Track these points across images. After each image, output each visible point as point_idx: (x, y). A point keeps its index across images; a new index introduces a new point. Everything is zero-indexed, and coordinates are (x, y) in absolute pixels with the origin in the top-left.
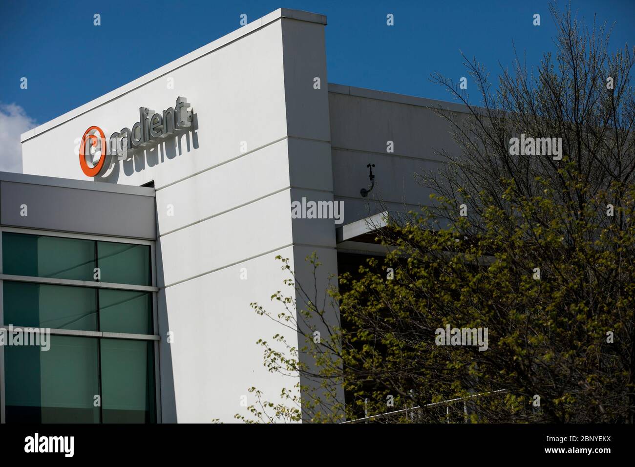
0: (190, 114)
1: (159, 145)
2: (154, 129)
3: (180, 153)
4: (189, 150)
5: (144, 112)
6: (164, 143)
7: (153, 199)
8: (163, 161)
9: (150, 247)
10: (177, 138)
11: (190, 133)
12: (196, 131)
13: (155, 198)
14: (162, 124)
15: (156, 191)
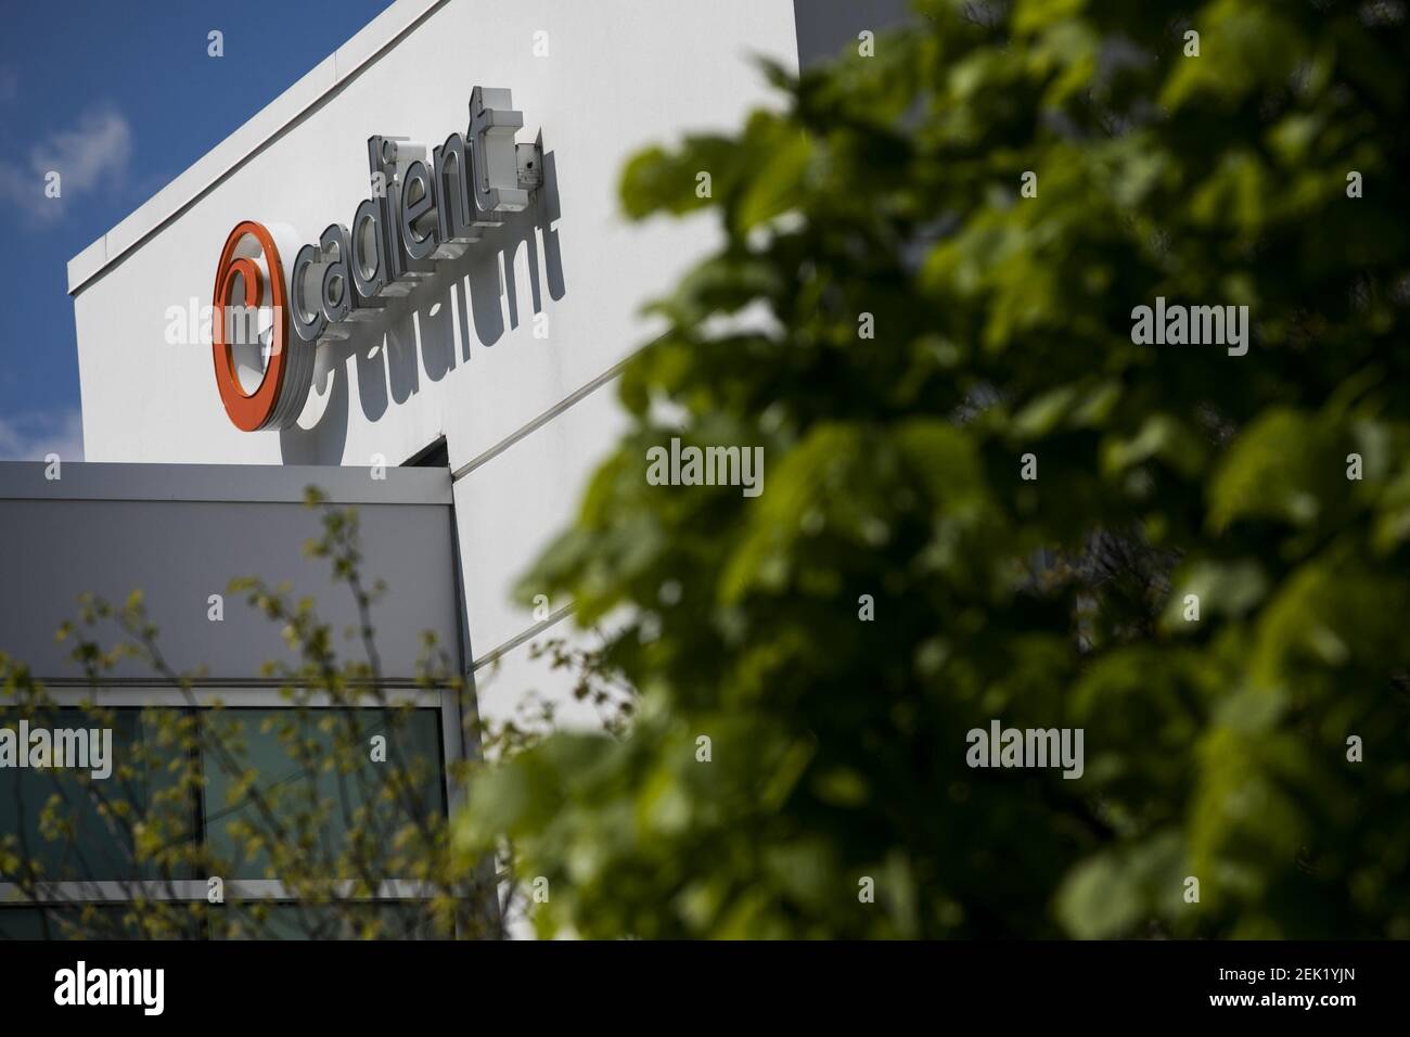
0: (527, 155)
1: (454, 289)
2: (413, 225)
3: (514, 324)
4: (537, 308)
5: (381, 153)
6: (467, 279)
7: (445, 512)
8: (467, 356)
9: (438, 711)
10: (501, 255)
11: (539, 234)
12: (554, 226)
13: (452, 507)
14: (434, 205)
15: (454, 478)
